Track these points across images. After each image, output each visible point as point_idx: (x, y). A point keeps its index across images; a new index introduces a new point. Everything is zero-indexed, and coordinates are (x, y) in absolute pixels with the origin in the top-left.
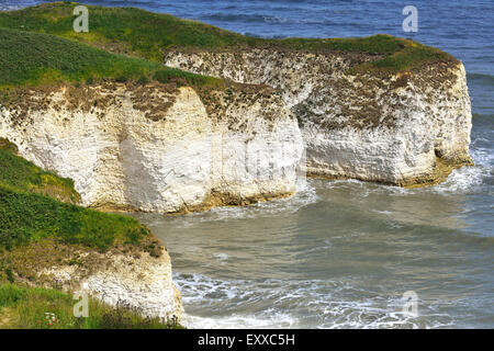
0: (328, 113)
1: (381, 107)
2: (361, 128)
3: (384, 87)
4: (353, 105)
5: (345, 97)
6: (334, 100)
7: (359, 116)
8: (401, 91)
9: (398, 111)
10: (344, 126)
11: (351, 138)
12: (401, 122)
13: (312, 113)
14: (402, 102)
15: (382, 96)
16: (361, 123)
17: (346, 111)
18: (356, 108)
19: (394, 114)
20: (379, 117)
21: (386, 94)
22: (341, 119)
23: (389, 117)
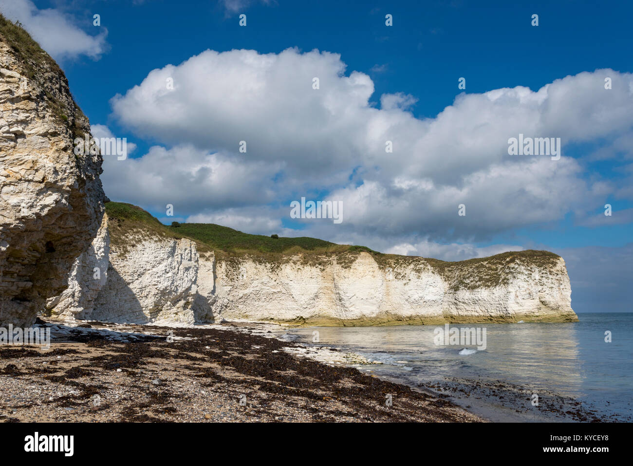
0: (472, 281)
1: (500, 275)
2: (489, 286)
3: (503, 264)
4: (485, 276)
5: (481, 272)
6: (476, 275)
7: (487, 280)
8: (512, 265)
9: (509, 275)
10: (479, 286)
11: (483, 293)
12: (511, 281)
13: (464, 283)
14: (512, 270)
15: (501, 269)
16: (489, 284)
17: (481, 279)
18: (487, 277)
19: (507, 277)
20: (499, 280)
21: (503, 268)
22: (479, 283)
23: (505, 279)
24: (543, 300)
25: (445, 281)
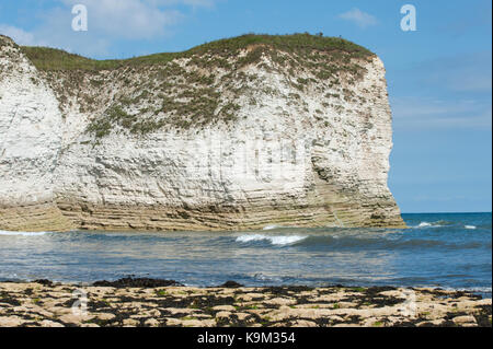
0: (144, 111)
1: (218, 95)
2: (186, 126)
3: (228, 67)
4: (180, 96)
5: (171, 86)
6: (156, 93)
7: (184, 109)
8: (251, 69)
9: (242, 97)
10: (161, 124)
11: (170, 142)
12: (243, 112)
13: (124, 115)
14: (249, 84)
15: (223, 78)
16: (189, 120)
17: (168, 105)
18: (184, 100)
19: (236, 101)
20: (213, 109)
21: (228, 76)
22: (162, 116)
23: (230, 106)
24: (321, 165)
25: (82, 110)
